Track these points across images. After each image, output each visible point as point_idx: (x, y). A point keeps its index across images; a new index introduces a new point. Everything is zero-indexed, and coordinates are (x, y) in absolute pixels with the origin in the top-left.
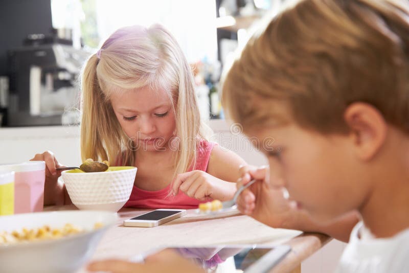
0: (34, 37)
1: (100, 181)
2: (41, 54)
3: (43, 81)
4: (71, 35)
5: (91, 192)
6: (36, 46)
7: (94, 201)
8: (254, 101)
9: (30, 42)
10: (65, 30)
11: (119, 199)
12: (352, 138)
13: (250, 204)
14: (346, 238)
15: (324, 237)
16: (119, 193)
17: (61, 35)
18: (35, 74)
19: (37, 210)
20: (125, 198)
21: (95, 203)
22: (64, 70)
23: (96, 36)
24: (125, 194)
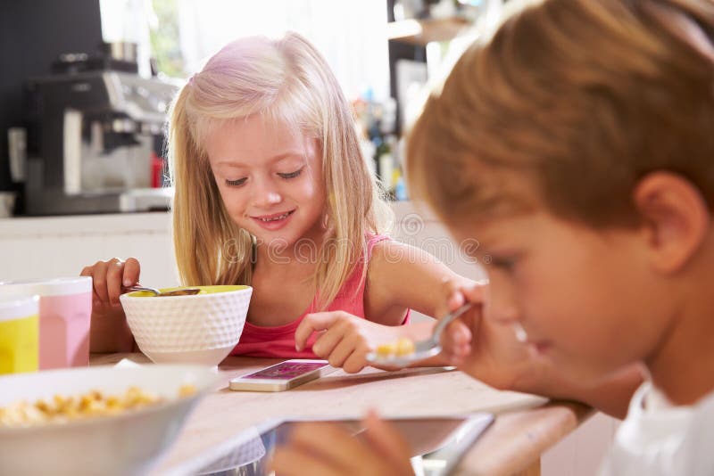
0: (71, 58)
1: (187, 311)
2: (83, 87)
3: (86, 135)
4: (135, 54)
5: (173, 331)
6: (73, 72)
7: (177, 347)
8: (473, 171)
9: (63, 67)
10: (123, 45)
11: (221, 343)
12: (645, 235)
13: (462, 346)
14: (620, 412)
15: (582, 409)
16: (220, 332)
17: (117, 54)
18: (73, 123)
19: (78, 362)
20: (232, 341)
21: (179, 351)
22: (123, 116)
23: (177, 56)
24: (231, 334)
